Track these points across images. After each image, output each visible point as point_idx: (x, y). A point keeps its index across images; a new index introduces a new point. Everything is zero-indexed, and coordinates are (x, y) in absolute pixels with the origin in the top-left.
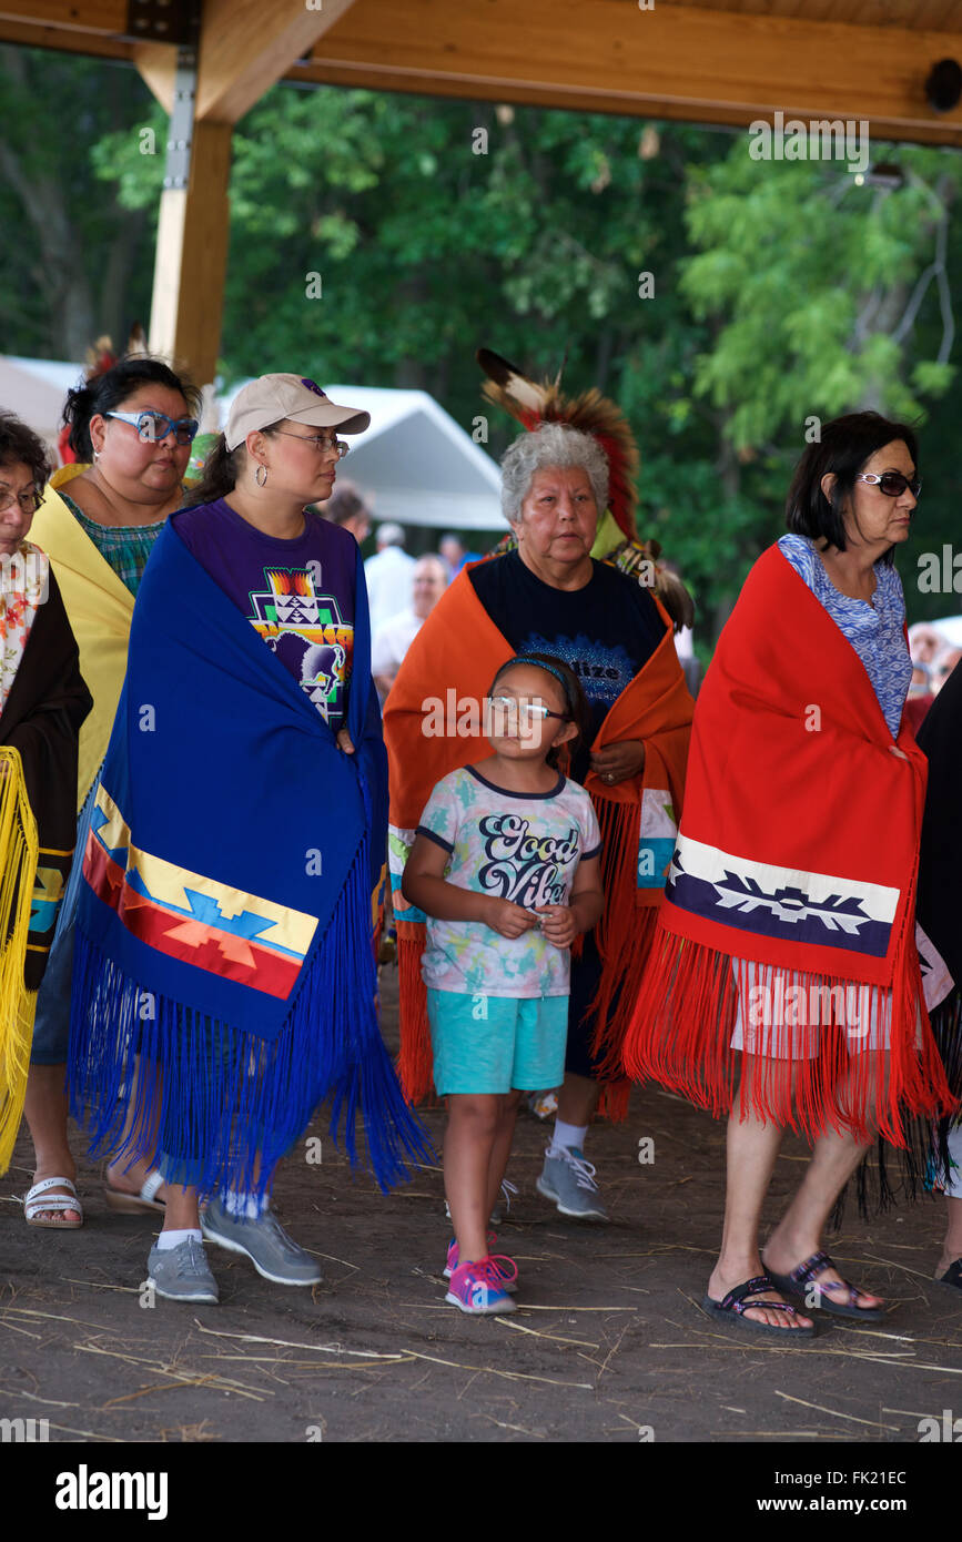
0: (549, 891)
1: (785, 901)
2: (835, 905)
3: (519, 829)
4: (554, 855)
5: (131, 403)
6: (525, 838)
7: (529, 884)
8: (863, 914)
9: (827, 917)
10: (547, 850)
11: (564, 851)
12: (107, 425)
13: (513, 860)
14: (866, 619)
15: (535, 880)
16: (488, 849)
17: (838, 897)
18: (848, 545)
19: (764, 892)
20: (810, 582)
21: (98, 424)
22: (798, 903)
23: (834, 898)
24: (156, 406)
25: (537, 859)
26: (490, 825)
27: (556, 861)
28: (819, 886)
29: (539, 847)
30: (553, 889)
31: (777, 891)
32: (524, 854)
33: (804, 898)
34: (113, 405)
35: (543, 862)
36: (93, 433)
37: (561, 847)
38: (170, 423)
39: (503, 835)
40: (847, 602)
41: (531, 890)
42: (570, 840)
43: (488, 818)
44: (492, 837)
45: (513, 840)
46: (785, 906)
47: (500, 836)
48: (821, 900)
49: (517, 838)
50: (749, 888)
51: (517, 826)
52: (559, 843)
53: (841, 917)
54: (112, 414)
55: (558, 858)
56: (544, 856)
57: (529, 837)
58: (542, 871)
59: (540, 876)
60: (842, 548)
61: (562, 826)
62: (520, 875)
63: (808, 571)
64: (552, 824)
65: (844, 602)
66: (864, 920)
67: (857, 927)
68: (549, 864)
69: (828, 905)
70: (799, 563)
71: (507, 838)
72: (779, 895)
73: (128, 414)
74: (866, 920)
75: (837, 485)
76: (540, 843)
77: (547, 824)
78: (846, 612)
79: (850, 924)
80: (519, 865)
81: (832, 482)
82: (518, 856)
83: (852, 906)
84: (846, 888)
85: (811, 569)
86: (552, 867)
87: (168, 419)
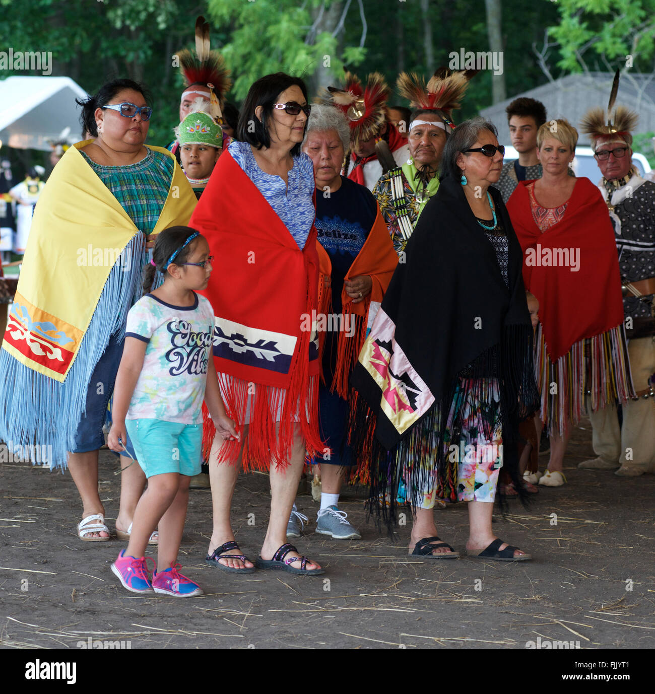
0: (202, 363)
1: (236, 341)
2: (262, 345)
3: (187, 329)
4: (204, 342)
5: (116, 99)
6: (191, 334)
7: (193, 360)
8: (276, 350)
9: (258, 352)
10: (201, 340)
11: (208, 339)
12: (103, 113)
13: (186, 347)
14: (278, 185)
15: (196, 358)
16: (173, 341)
17: (264, 341)
18: (272, 144)
19: (226, 335)
20: (243, 167)
21: (99, 113)
22: (242, 343)
23: (261, 341)
24: (129, 100)
25: (196, 345)
26: (173, 327)
27: (205, 346)
28: (254, 335)
29: (197, 338)
30: (204, 362)
31: (232, 335)
32: (191, 343)
33: (245, 341)
34: (106, 102)
35: (199, 347)
36: (97, 118)
37: (207, 337)
38: (137, 108)
39: (180, 333)
40: (268, 177)
41: (194, 363)
42: (210, 333)
43: (172, 322)
44: (175, 334)
45: (186, 335)
46: (236, 343)
47: (179, 333)
48: (254, 342)
49: (187, 334)
50: (217, 332)
51: (186, 327)
52: (206, 335)
53: (264, 351)
54: (107, 107)
55: (206, 344)
56: (199, 343)
57: (192, 333)
58: (199, 351)
59: (198, 355)
60: (268, 146)
61: (205, 325)
62: (189, 355)
63: (242, 161)
64: (201, 324)
65: (267, 177)
66: (277, 354)
67: (274, 357)
68: (202, 348)
69: (258, 345)
70: (237, 157)
71: (183, 334)
72: (233, 337)
73: (115, 106)
74: (279, 354)
75: (263, 112)
76: (197, 335)
77: (199, 325)
78: (268, 182)
79: (270, 355)
80: (188, 350)
81: (261, 110)
82: (188, 344)
83: (271, 346)
84: (268, 336)
85: (243, 160)
86: (203, 349)
87: (136, 106)
